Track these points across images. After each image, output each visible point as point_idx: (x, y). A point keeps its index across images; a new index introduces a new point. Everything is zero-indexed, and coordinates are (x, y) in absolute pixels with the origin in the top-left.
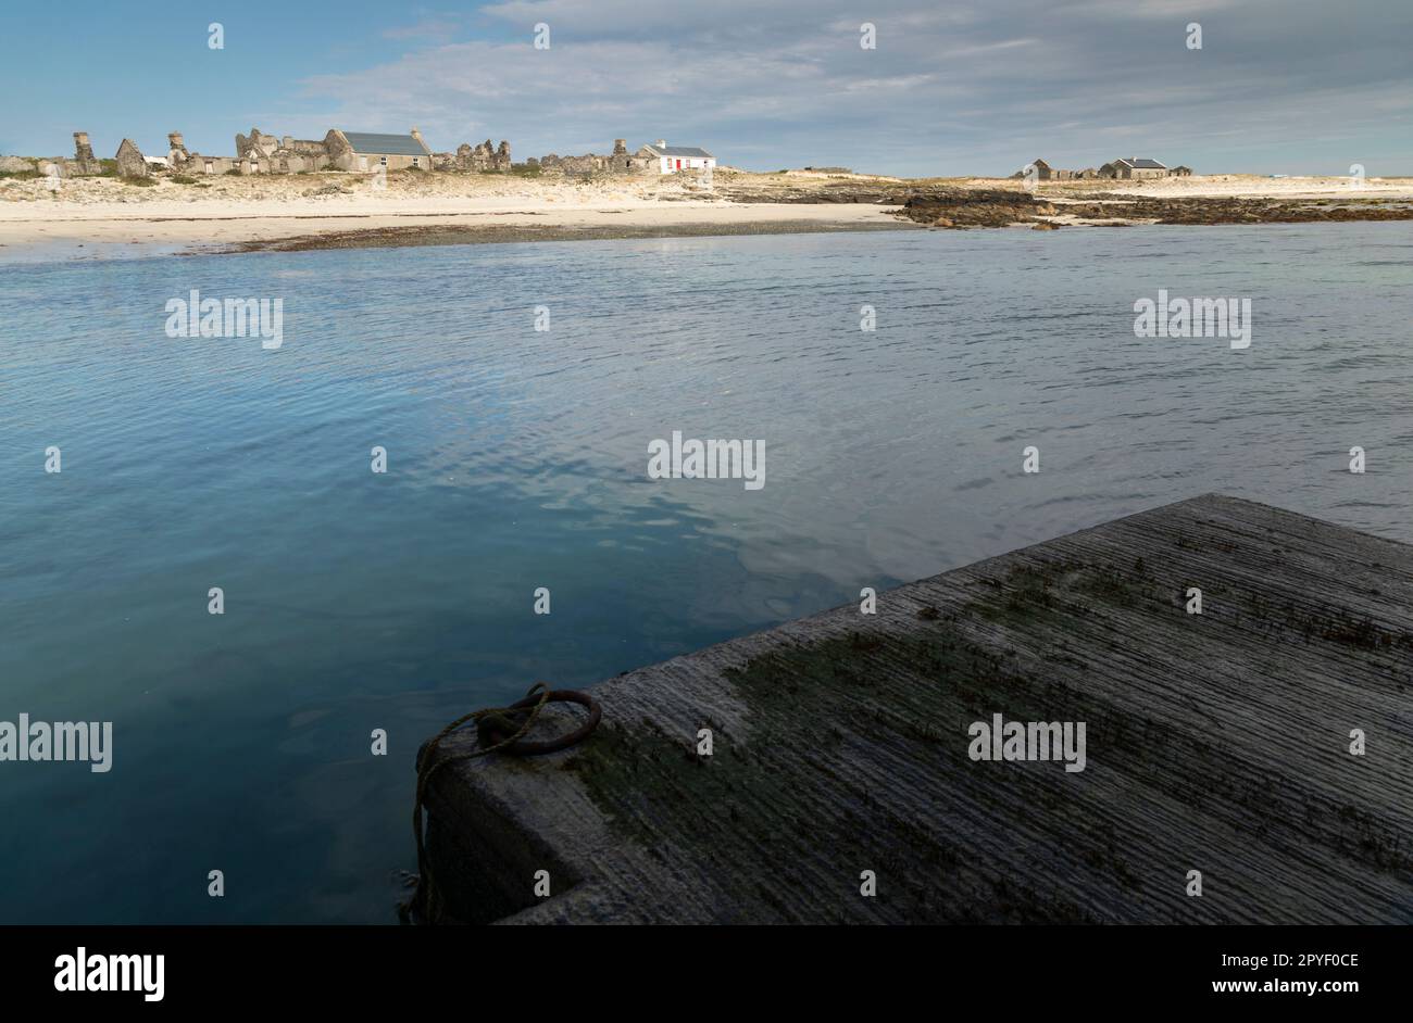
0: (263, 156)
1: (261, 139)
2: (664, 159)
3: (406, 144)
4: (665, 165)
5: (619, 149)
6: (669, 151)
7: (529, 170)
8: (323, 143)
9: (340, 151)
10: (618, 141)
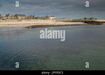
0: (10, 17)
1: (10, 15)
2: (51, 17)
3: (24, 15)
4: (51, 18)
5: (47, 16)
6: (51, 16)
7: (36, 18)
8: (15, 15)
9: (18, 16)
10: (47, 15)
